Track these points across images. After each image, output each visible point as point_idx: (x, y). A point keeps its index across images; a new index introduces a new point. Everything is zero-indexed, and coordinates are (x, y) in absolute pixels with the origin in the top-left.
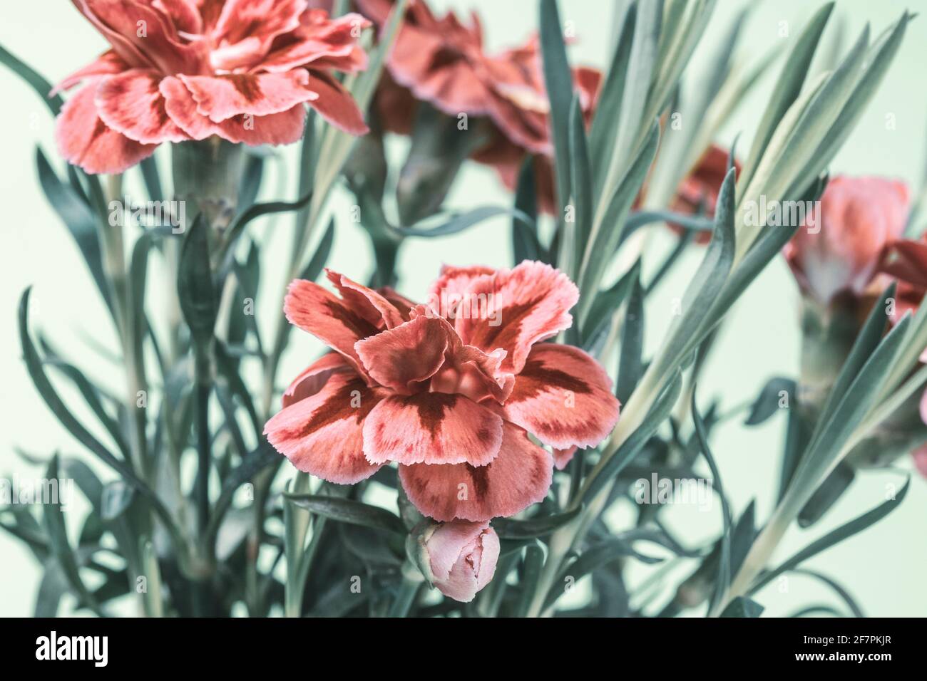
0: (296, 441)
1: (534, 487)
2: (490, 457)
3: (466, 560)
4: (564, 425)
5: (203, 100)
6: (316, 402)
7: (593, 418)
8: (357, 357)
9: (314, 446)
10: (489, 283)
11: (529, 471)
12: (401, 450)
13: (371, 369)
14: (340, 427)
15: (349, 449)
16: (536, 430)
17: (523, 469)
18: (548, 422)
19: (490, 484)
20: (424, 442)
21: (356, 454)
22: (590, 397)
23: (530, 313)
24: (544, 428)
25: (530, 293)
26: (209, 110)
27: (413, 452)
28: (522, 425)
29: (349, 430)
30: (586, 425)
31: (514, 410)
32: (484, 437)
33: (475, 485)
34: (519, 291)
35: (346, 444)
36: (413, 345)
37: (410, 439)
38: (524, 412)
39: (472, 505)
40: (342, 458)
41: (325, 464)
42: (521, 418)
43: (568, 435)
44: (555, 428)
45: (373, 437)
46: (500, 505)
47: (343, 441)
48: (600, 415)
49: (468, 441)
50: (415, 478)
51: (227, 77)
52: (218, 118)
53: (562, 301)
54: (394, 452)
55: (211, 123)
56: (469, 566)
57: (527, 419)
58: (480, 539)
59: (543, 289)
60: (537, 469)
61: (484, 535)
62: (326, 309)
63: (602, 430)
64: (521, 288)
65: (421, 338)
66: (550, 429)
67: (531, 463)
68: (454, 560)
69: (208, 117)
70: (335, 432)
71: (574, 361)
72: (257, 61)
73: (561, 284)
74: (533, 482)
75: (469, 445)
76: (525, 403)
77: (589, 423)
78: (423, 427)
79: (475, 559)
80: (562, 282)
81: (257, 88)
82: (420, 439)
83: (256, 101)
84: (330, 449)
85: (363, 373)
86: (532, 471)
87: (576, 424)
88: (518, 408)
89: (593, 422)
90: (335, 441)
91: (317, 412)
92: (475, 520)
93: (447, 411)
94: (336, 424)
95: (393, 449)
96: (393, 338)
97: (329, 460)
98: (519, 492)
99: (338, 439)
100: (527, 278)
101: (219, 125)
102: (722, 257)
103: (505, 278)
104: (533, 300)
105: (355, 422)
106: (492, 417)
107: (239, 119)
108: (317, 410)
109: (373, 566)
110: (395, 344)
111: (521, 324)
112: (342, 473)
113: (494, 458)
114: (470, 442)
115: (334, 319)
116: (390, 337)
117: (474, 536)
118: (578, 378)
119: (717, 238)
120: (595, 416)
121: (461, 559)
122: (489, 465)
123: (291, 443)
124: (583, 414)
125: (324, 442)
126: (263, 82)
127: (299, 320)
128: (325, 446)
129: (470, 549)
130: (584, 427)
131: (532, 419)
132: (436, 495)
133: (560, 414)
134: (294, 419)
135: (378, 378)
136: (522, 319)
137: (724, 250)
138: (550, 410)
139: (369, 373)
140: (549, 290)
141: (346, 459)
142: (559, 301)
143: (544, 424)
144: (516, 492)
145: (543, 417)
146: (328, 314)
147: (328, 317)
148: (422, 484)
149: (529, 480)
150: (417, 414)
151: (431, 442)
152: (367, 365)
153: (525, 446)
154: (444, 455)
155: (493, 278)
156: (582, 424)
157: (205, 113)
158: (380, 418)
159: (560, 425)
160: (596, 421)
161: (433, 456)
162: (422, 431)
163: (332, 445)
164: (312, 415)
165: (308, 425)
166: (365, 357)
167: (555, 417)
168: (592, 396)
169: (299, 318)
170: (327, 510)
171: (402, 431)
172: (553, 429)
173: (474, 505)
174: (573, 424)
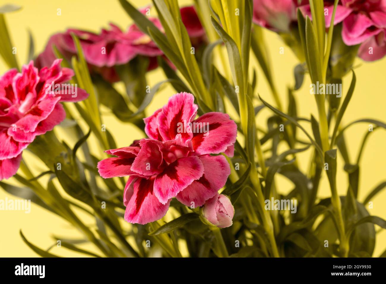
0: (137, 216)
1: (225, 171)
2: (202, 172)
3: (219, 212)
4: (220, 142)
5: (25, 127)
6: (134, 197)
7: (228, 133)
8: (135, 173)
9: (143, 213)
10: (163, 114)
11: (219, 167)
12: (170, 193)
13: (143, 173)
14: (147, 200)
15: (155, 205)
16: (212, 151)
17: (216, 167)
18: (214, 145)
19: (209, 181)
20: (175, 184)
21: (159, 205)
22: (222, 126)
23: (182, 114)
24: (213, 149)
25: (178, 107)
26: (29, 129)
27: (175, 190)
28: (206, 153)
29: (151, 199)
30: (227, 137)
31: (200, 150)
32: (196, 167)
33: (204, 185)
34: (174, 109)
35: (153, 204)
36: (149, 155)
37: (171, 187)
38: (203, 148)
39: (208, 192)
40: (155, 210)
41: (151, 216)
42: (204, 151)
43: (224, 145)
44: (217, 146)
45: (160, 195)
46: (217, 185)
47: (152, 204)
48: (229, 130)
49: (190, 173)
50: (184, 198)
51: (28, 113)
52: (33, 130)
53: (190, 101)
54: (168, 195)
55: (33, 133)
56: (222, 213)
57: (206, 150)
58: (219, 202)
59: (181, 103)
60: (221, 164)
61: (219, 199)
62: (115, 165)
63: (234, 134)
64: (174, 108)
65: (150, 151)
66: (216, 147)
67: (218, 164)
68: (216, 215)
69: (30, 132)
70: (146, 203)
71: (209, 118)
72: (35, 100)
73: (186, 96)
74: (223, 169)
75: (192, 174)
76: (202, 145)
77: (227, 135)
78: (172, 180)
79: (222, 209)
80: (186, 95)
81: (39, 110)
82: (174, 184)
83: (42, 114)
84: (149, 210)
85: (142, 176)
86: (220, 166)
87: (223, 139)
88: (200, 148)
89: (229, 134)
90: (149, 206)
91: (136, 201)
92: (213, 197)
93: (177, 168)
94: (145, 200)
95: (167, 194)
96: (140, 158)
97: (151, 214)
98: (220, 176)
99: (149, 204)
100: (173, 103)
101: (35, 132)
102: (232, 46)
103: (167, 109)
104: (180, 109)
105: (151, 194)
106: (194, 158)
107: (40, 124)
108: (136, 200)
109: (202, 234)
110: (143, 159)
111: (182, 120)
112: (158, 215)
113: (204, 171)
114: (192, 172)
115: (120, 166)
116: (139, 159)
117: (216, 202)
118: (214, 123)
119: (226, 42)
120: (227, 131)
121: (217, 212)
122: (204, 175)
123: (135, 218)
124: (223, 134)
125: (145, 209)
126: (41, 106)
127: (108, 175)
128: (147, 211)
129: (218, 207)
130: (227, 138)
131: (208, 148)
132: (194, 198)
133: (216, 140)
134: (131, 209)
135: (147, 174)
136: (181, 118)
137: (231, 44)
138: (211, 141)
139: (144, 175)
140: (184, 101)
141: (157, 209)
142: (189, 103)
143: (213, 147)
144: (220, 177)
145: (211, 145)
146: (116, 166)
147: (117, 167)
148: (187, 198)
149: (221, 170)
150: (168, 177)
151: (178, 183)
152: (141, 173)
153: (212, 159)
154: (185, 184)
155: (162, 111)
156: (225, 138)
157: (28, 132)
158: (158, 187)
159: (219, 143)
160: (229, 133)
161: (182, 187)
162: (172, 181)
163: (149, 208)
164: (136, 203)
165: (137, 207)
166: (138, 171)
167: (215, 142)
168: (222, 125)
169: (107, 175)
170: (168, 229)
171: (166, 186)
172: (217, 147)
173: (209, 192)
174: (222, 140)
